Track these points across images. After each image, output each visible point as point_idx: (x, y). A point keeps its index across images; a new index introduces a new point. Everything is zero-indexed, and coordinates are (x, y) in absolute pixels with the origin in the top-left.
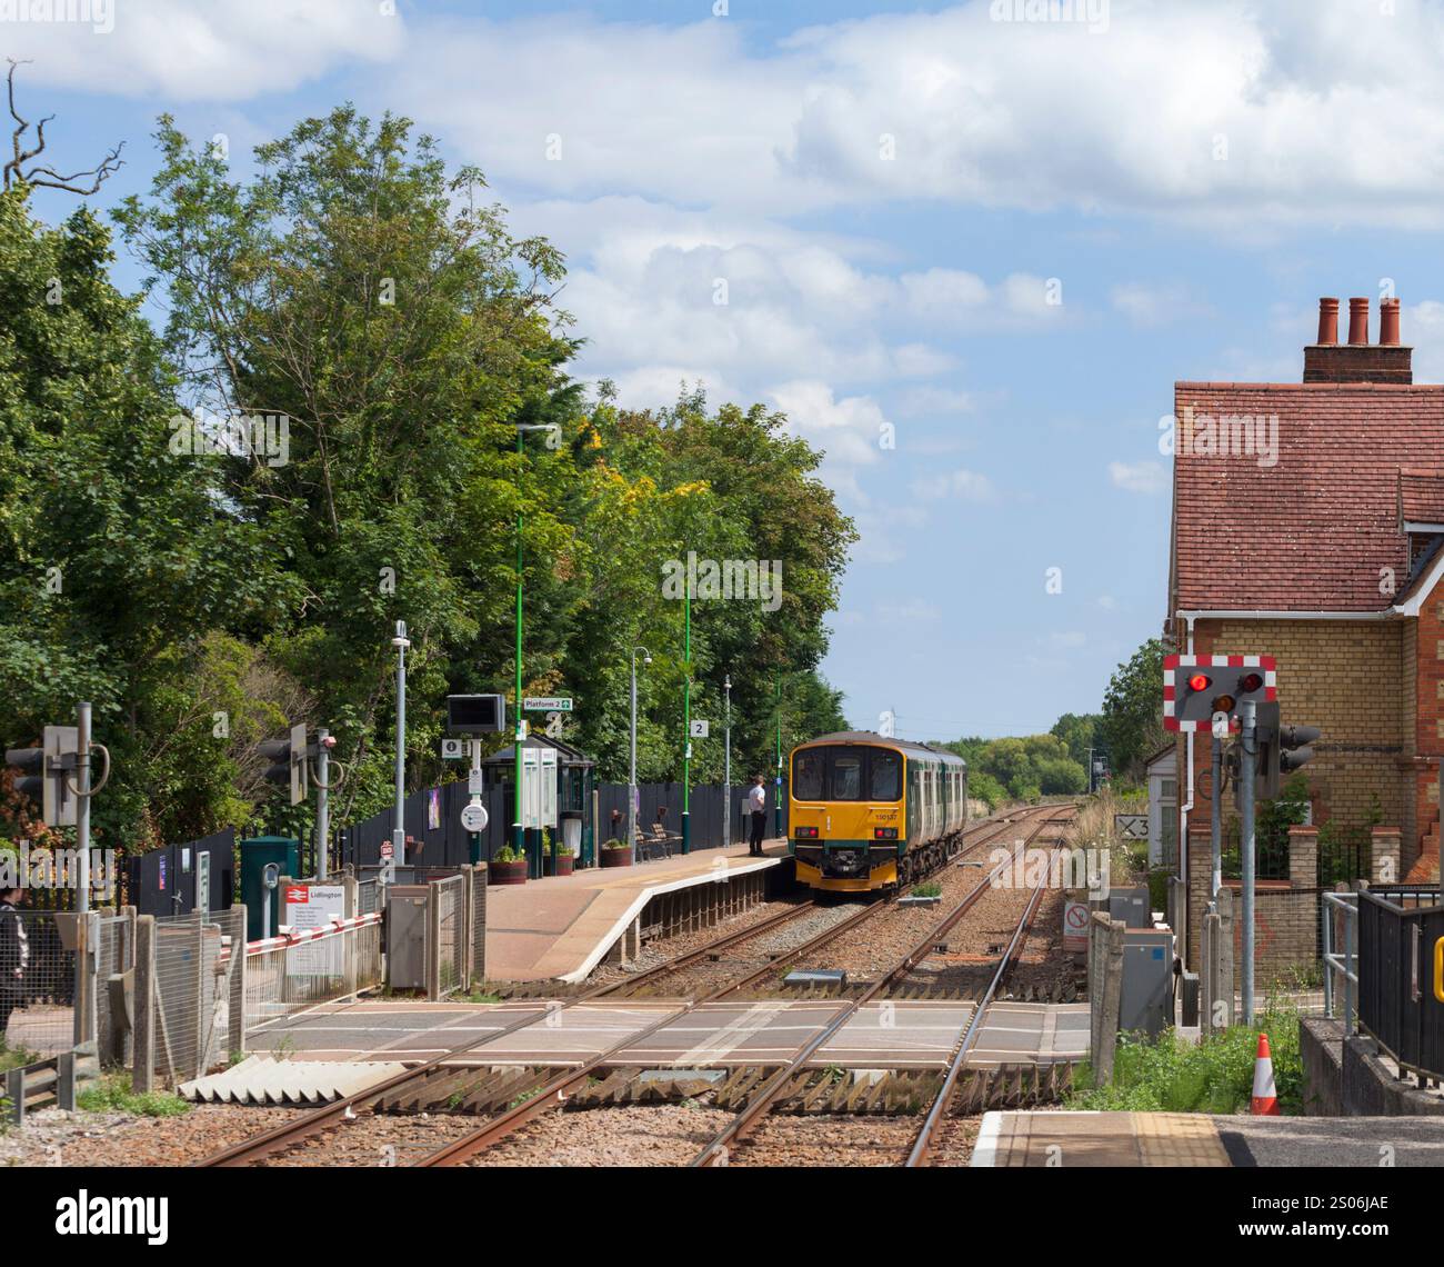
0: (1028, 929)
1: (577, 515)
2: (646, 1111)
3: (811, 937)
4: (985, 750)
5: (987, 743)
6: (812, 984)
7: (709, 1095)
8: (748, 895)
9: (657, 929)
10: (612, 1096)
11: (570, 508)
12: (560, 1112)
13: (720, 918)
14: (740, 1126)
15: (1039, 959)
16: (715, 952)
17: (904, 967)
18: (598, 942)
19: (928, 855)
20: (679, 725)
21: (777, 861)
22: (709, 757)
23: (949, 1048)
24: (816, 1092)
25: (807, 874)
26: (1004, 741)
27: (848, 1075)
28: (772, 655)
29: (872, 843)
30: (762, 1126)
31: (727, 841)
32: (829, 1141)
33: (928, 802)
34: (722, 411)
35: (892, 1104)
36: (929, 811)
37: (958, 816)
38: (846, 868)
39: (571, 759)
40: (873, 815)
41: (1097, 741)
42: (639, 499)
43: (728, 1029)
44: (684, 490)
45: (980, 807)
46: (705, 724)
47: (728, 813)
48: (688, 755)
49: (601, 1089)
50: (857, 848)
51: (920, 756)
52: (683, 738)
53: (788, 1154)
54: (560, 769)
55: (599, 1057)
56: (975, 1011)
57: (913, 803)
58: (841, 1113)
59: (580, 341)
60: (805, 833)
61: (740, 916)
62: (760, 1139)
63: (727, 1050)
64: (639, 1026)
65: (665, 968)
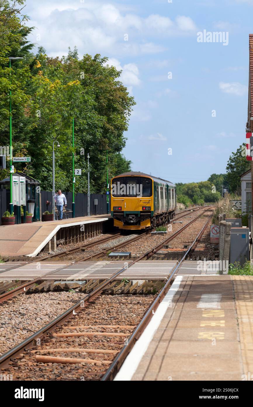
0: (198, 241)
1: (32, 91)
2: (56, 293)
3: (118, 244)
4: (185, 187)
5: (185, 185)
6: (119, 257)
7: (79, 289)
8: (96, 231)
9: (62, 241)
10: (43, 288)
11: (29, 89)
12: (24, 294)
13: (86, 238)
14: (90, 297)
15: (202, 249)
16: (84, 248)
17: (152, 251)
18: (41, 244)
19: (162, 218)
20: (71, 171)
21: (107, 219)
22: (82, 183)
23: (168, 274)
24: (119, 287)
25: (118, 224)
26: (191, 184)
27: (130, 282)
28: (104, 147)
29: (141, 212)
30: (98, 298)
31: (89, 214)
32: (122, 302)
33: (162, 198)
34: (84, 57)
35: (146, 291)
36: (162, 201)
37: (173, 206)
38: (132, 221)
39: (31, 181)
40: (142, 202)
41: (225, 183)
42: (55, 88)
43: (87, 269)
44: (71, 83)
45: (182, 206)
46: (80, 170)
47: (89, 203)
48: (74, 182)
49: (40, 287)
50: (136, 214)
51: (159, 182)
52: (72, 176)
53: (107, 306)
54: (27, 185)
55: (40, 277)
56: (178, 263)
57: (156, 198)
58: (128, 294)
59: (32, 28)
60: (116, 209)
61: (93, 238)
62: (97, 302)
63: (86, 275)
64: (54, 269)
65: (65, 253)
